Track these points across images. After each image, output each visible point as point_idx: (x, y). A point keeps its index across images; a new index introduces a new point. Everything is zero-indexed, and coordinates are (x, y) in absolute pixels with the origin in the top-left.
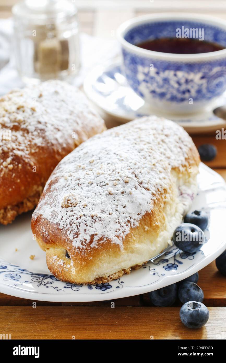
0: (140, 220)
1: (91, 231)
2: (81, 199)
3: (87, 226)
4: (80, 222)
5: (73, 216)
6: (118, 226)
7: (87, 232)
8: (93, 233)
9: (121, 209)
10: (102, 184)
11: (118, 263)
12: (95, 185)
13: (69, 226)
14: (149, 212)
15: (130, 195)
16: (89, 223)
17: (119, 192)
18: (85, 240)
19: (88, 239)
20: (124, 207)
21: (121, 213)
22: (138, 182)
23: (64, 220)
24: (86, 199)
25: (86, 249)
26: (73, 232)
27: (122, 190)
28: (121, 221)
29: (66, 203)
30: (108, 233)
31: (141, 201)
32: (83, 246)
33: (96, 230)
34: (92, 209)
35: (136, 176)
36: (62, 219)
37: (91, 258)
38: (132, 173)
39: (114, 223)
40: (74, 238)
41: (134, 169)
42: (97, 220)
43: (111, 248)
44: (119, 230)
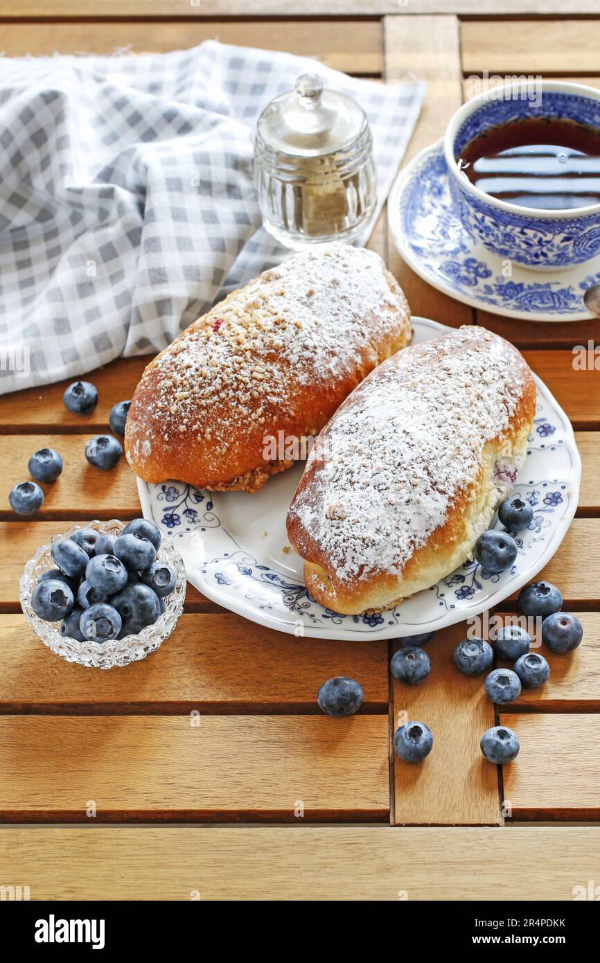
0: (429, 538)
1: (360, 560)
2: (352, 508)
3: (356, 552)
4: (348, 546)
5: (340, 535)
6: (397, 551)
7: (355, 560)
8: (363, 563)
9: (403, 525)
12: (371, 487)
13: (333, 549)
14: (442, 526)
15: (417, 504)
16: (358, 549)
17: (403, 501)
18: (353, 571)
19: (356, 570)
20: (408, 523)
21: (402, 531)
22: (431, 482)
23: (327, 539)
24: (358, 510)
25: (353, 582)
26: (338, 558)
27: (406, 498)
28: (401, 543)
29: (332, 515)
30: (383, 562)
31: (431, 513)
32: (349, 579)
33: (367, 558)
34: (364, 528)
35: (428, 473)
36: (325, 536)
37: (359, 593)
38: (424, 469)
39: (392, 546)
40: (338, 567)
41: (428, 461)
42: (370, 544)
43: (385, 580)
44: (398, 556)
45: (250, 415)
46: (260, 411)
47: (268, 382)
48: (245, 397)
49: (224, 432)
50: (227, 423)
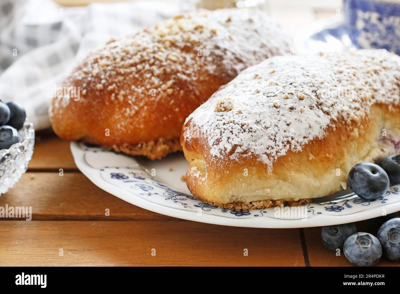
0: (306, 145)
1: (235, 141)
3: (233, 134)
4: (226, 128)
5: (221, 121)
6: (272, 143)
7: (230, 140)
8: (237, 143)
9: (282, 125)
10: (269, 95)
11: (264, 188)
12: (261, 93)
14: (320, 139)
15: (300, 113)
16: (235, 132)
17: (287, 107)
18: (226, 149)
19: (229, 148)
20: (288, 125)
21: (281, 130)
22: (317, 102)
23: (209, 123)
24: (243, 105)
25: (224, 160)
26: (215, 138)
27: (290, 105)
28: (277, 139)
29: (219, 106)
30: (256, 148)
31: (313, 124)
32: (221, 156)
33: (242, 140)
34: (246, 117)
35: (316, 95)
37: (228, 172)
38: (313, 92)
39: (268, 138)
40: (213, 145)
41: (318, 88)
42: (247, 130)
43: (255, 166)
44: (272, 148)
45: (160, 86)
46: (170, 83)
47: (181, 64)
48: (157, 71)
49: (136, 98)
50: (140, 90)
